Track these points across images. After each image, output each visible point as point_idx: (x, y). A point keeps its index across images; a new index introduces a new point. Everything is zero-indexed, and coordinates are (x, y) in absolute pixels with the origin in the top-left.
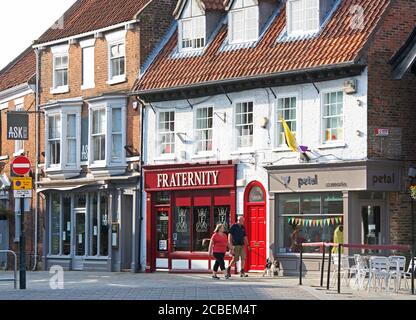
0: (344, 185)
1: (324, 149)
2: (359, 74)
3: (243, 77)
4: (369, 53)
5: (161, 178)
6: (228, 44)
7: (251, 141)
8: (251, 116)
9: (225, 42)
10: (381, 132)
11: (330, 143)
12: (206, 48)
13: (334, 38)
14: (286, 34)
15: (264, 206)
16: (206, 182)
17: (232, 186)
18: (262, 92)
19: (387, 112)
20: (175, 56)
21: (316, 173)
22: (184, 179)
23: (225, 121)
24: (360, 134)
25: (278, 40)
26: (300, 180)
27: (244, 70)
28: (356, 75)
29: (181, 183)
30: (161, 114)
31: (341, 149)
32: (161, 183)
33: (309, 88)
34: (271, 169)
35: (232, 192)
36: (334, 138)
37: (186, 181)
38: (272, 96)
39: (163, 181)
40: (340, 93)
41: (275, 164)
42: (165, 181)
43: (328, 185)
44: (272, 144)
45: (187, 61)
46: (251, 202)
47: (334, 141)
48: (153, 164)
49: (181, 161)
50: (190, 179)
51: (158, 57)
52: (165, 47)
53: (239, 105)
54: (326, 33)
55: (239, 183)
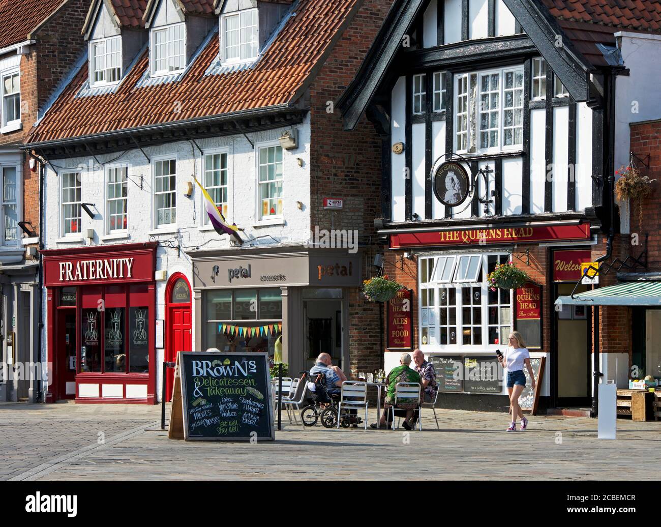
0: (282, 278)
1: (260, 227)
2: (301, 121)
3: (159, 126)
4: (313, 93)
5: (64, 267)
6: (149, 76)
7: (174, 215)
8: (173, 179)
9: (146, 73)
10: (331, 204)
11: (268, 219)
12: (122, 81)
13: (273, 69)
14: (219, 64)
15: (189, 307)
16: (118, 274)
17: (150, 279)
18: (186, 146)
19: (342, 176)
20: (85, 92)
21: (250, 262)
22: (91, 269)
23: (142, 187)
24: (302, 207)
25: (207, 72)
26: (230, 271)
27: (160, 114)
28: (296, 123)
29: (88, 275)
30: (65, 176)
31: (281, 228)
32: (64, 276)
33: (241, 139)
34: (196, 255)
35: (150, 288)
36: (273, 211)
37: (94, 273)
38: (197, 152)
39: (66, 272)
40: (279, 149)
41: (201, 249)
42: (69, 272)
43: (264, 279)
44: (198, 220)
45: (96, 100)
46: (175, 303)
47: (273, 216)
48: (55, 248)
49: (88, 244)
50: (99, 270)
51: (63, 95)
52: (74, 80)
53: (158, 164)
54: (264, 64)
55: (159, 275)
